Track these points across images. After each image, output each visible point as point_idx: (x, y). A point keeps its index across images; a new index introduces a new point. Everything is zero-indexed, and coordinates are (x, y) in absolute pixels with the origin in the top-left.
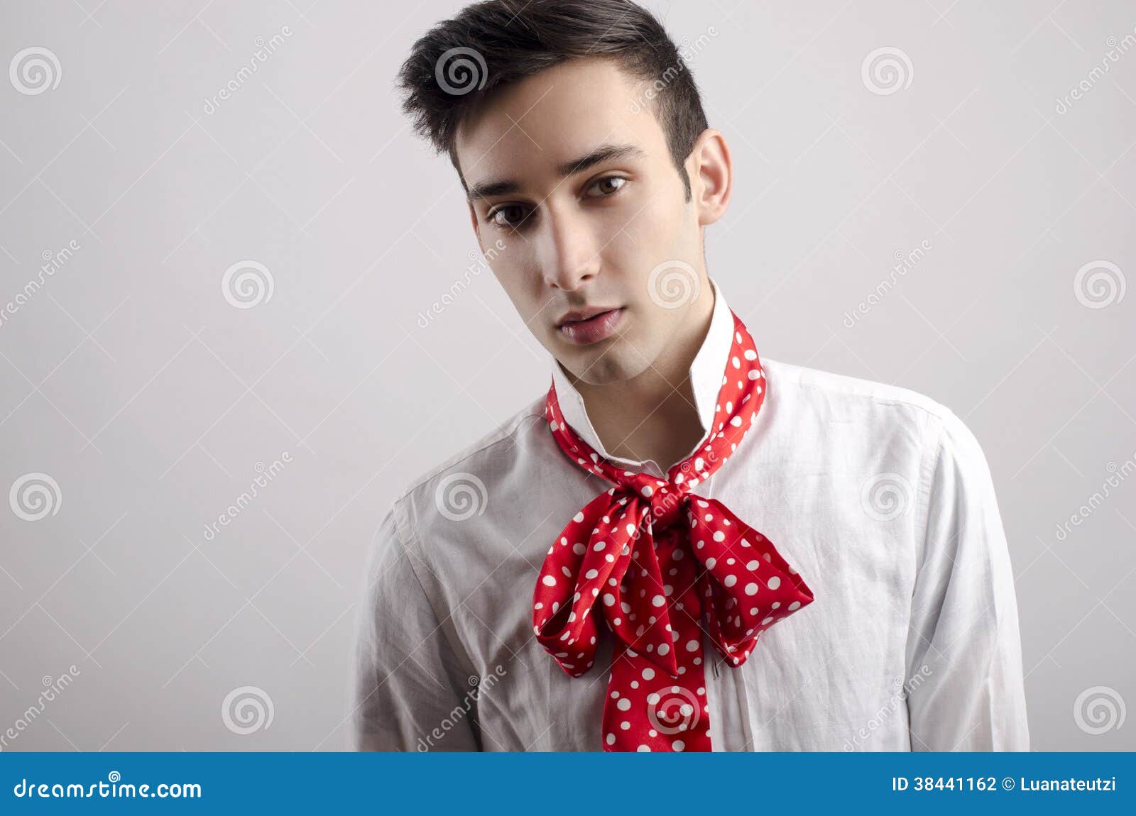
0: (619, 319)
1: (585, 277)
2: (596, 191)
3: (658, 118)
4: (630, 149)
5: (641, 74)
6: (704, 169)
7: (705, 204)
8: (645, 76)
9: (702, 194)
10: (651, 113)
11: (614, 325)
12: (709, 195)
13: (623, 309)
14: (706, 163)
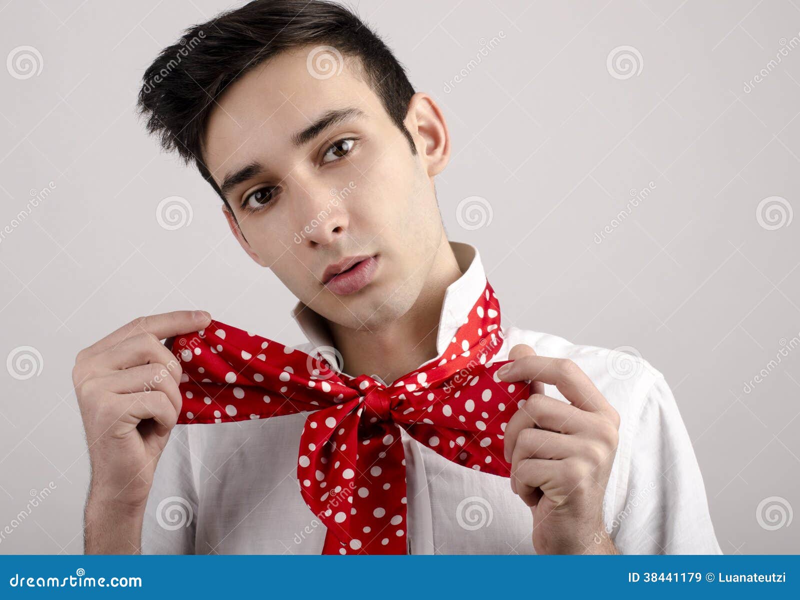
0: (376, 265)
1: (337, 230)
2: (331, 156)
3: (370, 86)
4: (350, 111)
5: (346, 52)
6: (421, 129)
7: (429, 157)
8: (350, 53)
9: (425, 151)
10: (364, 83)
11: (373, 271)
12: (431, 151)
13: (376, 256)
14: (422, 123)
